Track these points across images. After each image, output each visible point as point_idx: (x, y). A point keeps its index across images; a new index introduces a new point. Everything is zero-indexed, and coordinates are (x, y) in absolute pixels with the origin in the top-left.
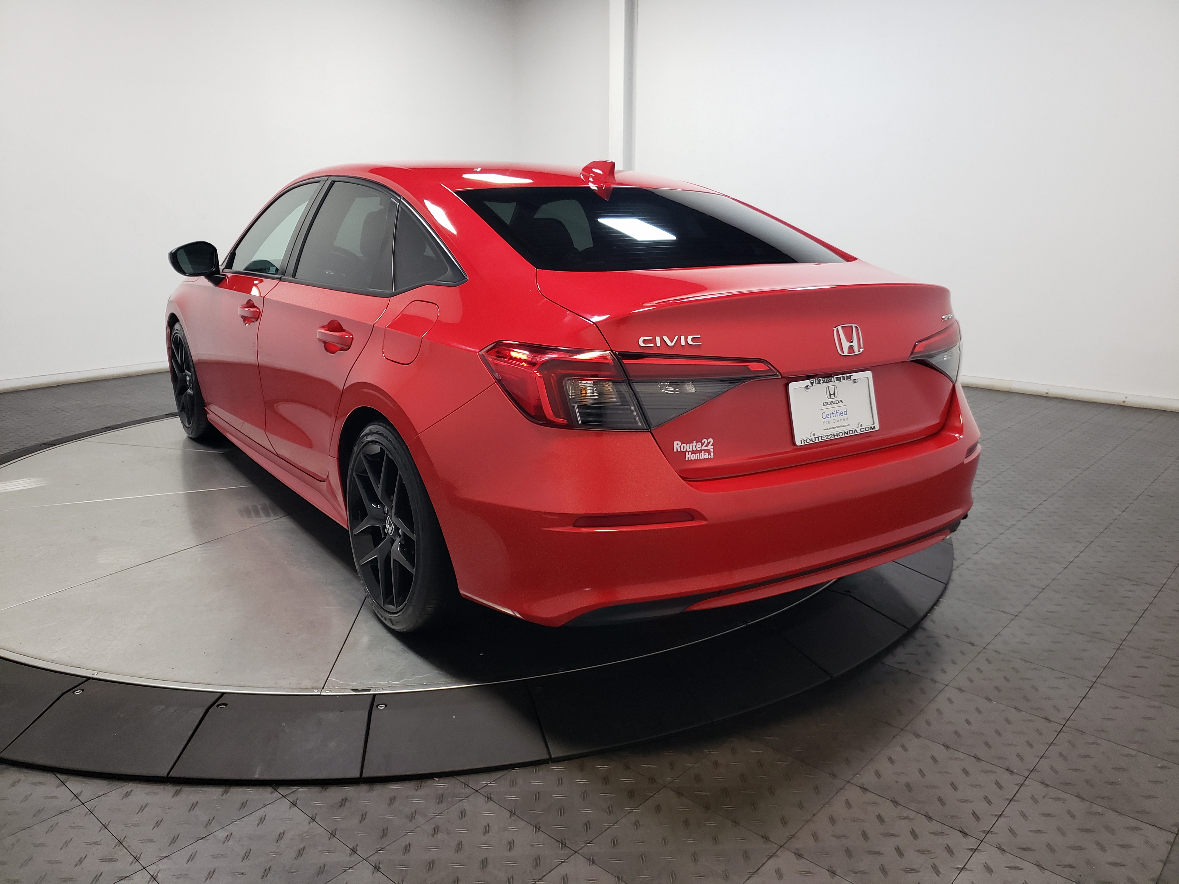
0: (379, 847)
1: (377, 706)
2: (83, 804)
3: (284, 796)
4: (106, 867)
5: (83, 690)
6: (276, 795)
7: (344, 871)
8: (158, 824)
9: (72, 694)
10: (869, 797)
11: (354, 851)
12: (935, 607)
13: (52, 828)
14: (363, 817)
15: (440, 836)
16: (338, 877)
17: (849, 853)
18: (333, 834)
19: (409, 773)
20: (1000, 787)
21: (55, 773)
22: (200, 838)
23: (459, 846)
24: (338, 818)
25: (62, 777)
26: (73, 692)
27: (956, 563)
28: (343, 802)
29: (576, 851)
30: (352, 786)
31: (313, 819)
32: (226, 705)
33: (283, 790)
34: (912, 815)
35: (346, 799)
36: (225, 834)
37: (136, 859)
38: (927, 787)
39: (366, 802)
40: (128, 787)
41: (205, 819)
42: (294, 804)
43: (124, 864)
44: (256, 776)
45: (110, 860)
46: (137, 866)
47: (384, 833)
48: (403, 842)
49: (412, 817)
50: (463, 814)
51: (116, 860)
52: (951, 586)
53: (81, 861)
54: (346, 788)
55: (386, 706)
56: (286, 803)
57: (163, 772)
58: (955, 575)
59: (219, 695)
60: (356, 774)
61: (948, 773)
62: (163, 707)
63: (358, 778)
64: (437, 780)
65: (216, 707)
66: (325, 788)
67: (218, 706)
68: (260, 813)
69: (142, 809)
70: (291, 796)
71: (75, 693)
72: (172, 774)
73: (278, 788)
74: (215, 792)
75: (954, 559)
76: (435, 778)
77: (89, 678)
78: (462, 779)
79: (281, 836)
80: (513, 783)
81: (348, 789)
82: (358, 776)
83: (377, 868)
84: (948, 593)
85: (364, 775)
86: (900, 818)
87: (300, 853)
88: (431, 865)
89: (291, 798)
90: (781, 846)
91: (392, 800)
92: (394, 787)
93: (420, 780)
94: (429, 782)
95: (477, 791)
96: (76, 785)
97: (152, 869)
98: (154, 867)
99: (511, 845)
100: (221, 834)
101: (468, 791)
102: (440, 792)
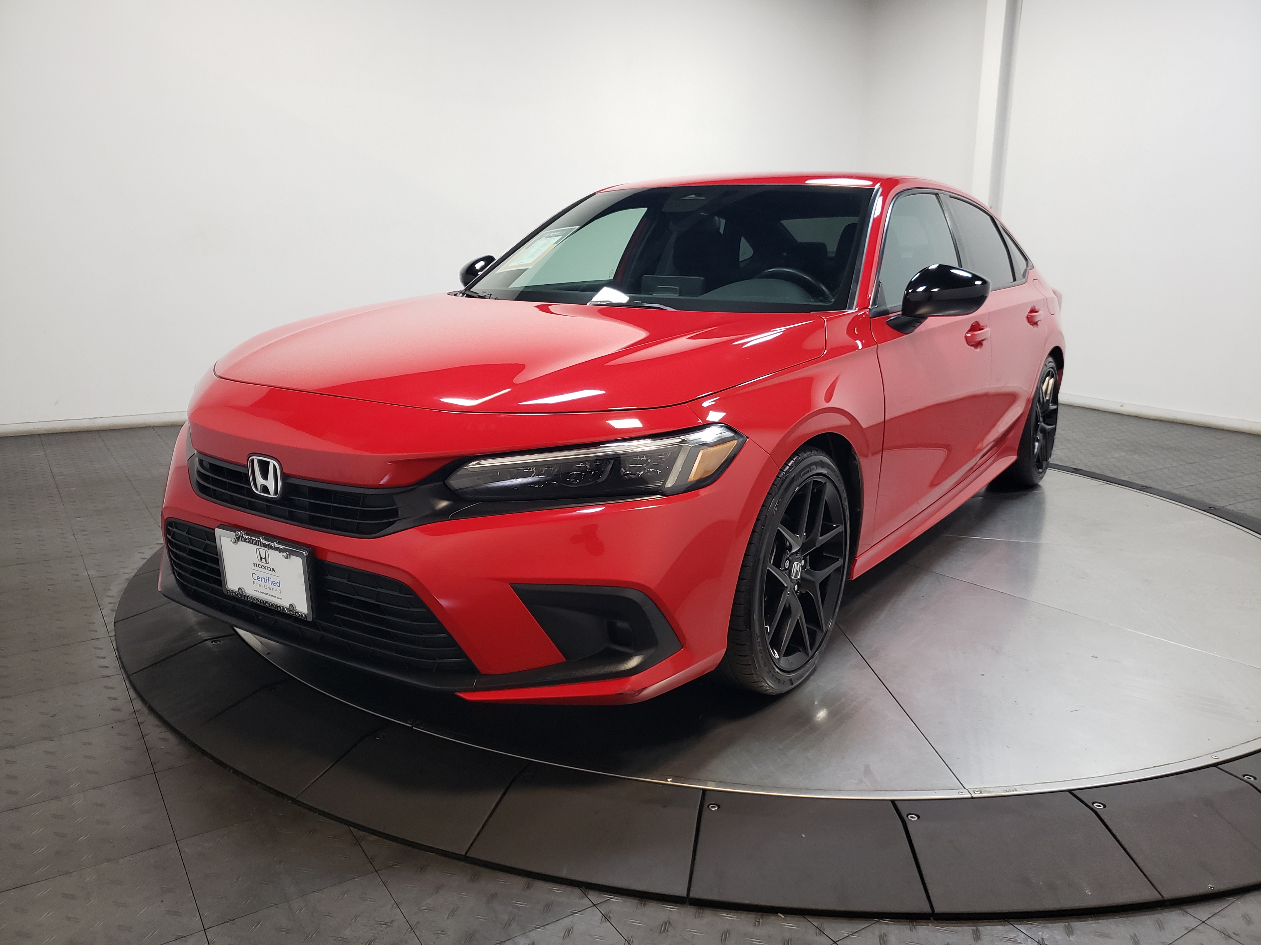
1: (709, 806)
2: (376, 871)
3: (595, 905)
5: (385, 735)
6: (585, 901)
8: (453, 914)
13: (344, 894)
19: (747, 902)
21: (352, 828)
25: (358, 834)
26: (375, 736)
28: (666, 925)
30: (676, 906)
32: (533, 776)
33: (595, 897)
35: (670, 923)
39: (694, 931)
40: (424, 858)
41: (506, 917)
42: (606, 917)
44: (564, 872)
54: (669, 907)
55: (719, 807)
56: (597, 914)
57: (461, 848)
59: (527, 763)
60: (681, 891)
63: (683, 897)
64: (783, 917)
66: (643, 902)
67: (525, 775)
68: (566, 922)
70: (603, 905)
72: (471, 853)
73: (588, 893)
74: (516, 884)
76: (779, 914)
78: (816, 922)
81: (671, 909)
82: (685, 895)
85: (692, 895)
89: (604, 908)
91: (725, 935)
92: (729, 917)
93: (761, 913)
94: (772, 919)
96: (371, 845)
102: (787, 935)
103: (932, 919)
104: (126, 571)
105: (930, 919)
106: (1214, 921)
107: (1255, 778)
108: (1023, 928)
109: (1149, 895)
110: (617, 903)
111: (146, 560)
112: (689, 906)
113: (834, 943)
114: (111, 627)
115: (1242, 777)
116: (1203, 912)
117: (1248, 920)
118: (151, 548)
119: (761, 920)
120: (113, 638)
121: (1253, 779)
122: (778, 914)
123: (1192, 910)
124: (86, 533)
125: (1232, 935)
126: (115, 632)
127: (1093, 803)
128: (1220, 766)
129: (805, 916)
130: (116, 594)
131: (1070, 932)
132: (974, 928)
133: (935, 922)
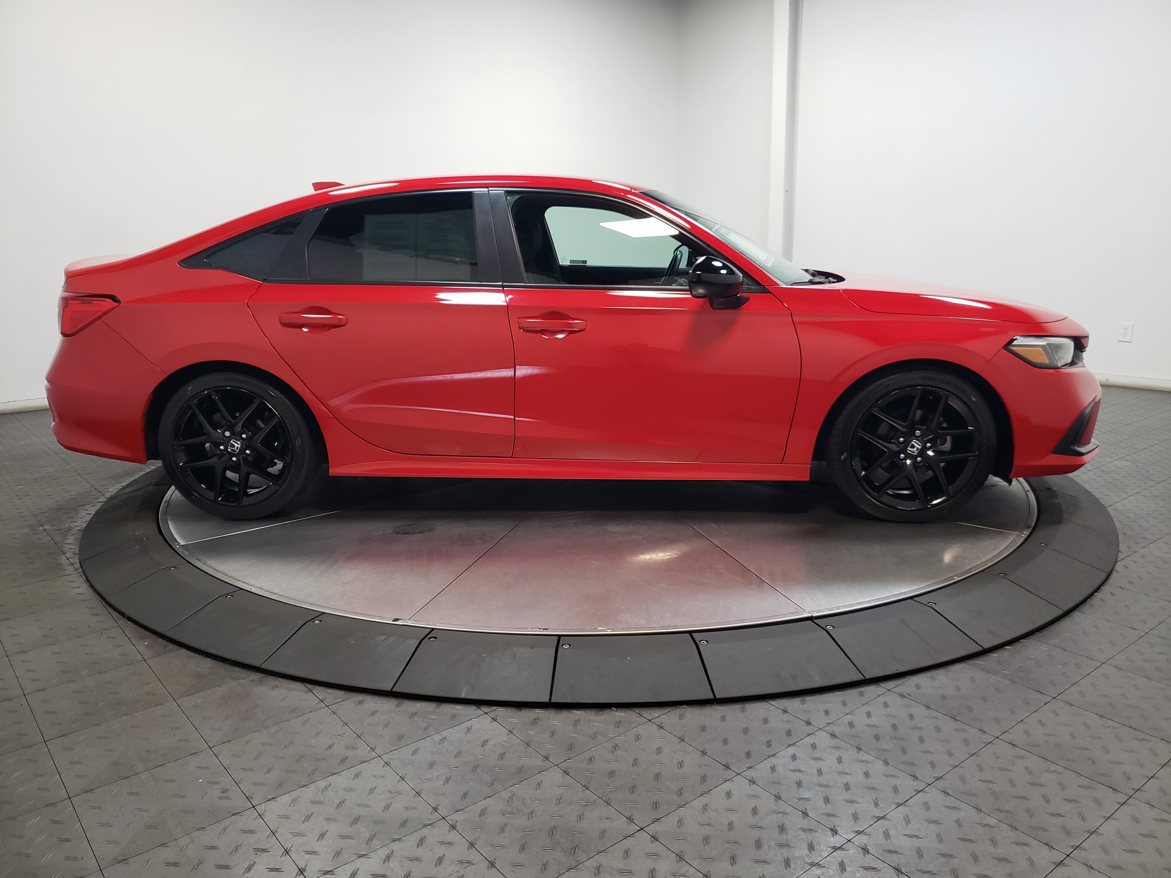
0: (567, 757)
1: (562, 646)
2: (327, 706)
3: (486, 713)
4: (349, 753)
5: (320, 621)
6: (479, 712)
7: (539, 772)
8: (386, 725)
9: (312, 623)
10: (1019, 752)
11: (546, 758)
12: (1096, 594)
13: (306, 722)
14: (553, 733)
15: (619, 753)
16: (535, 777)
17: (996, 796)
18: (528, 745)
19: (590, 701)
20: (1155, 754)
21: (304, 683)
22: (420, 739)
23: (635, 762)
24: (532, 733)
25: (310, 686)
26: (313, 622)
27: (1121, 556)
28: (536, 721)
29: (739, 773)
30: (543, 709)
31: (511, 732)
32: (436, 638)
33: (485, 709)
34: (1060, 770)
35: (538, 719)
36: (441, 737)
37: (373, 749)
38: (1078, 748)
39: (555, 722)
40: (361, 697)
41: (424, 725)
42: (494, 720)
43: (363, 751)
44: (463, 696)
45: (353, 748)
46: (373, 754)
47: (571, 747)
48: (588, 755)
49: (594, 737)
50: (638, 737)
51: (357, 748)
52: (1114, 575)
53: (330, 747)
54: (537, 711)
55: (570, 645)
56: (488, 719)
57: (387, 686)
58: (1119, 566)
59: (430, 630)
60: (544, 698)
61: (1100, 738)
62: (384, 637)
63: (548, 703)
65: (428, 639)
66: (520, 709)
67: (429, 638)
68: (467, 724)
69: (373, 713)
70: (492, 713)
71: (314, 622)
72: (395, 690)
73: (481, 707)
74: (429, 707)
75: (1119, 551)
76: (613, 708)
77: (324, 613)
78: (637, 710)
79: (485, 743)
80: (681, 717)
82: (548, 700)
83: (566, 773)
84: (1111, 581)
85: (552, 701)
86: (1047, 771)
87: (502, 756)
88: (612, 774)
89: (492, 715)
90: (930, 785)
91: (576, 722)
92: (578, 712)
93: (600, 708)
94: (607, 711)
95: (650, 720)
96: (320, 692)
97: (386, 757)
98: (386, 756)
99: (681, 764)
100: (437, 738)
101: (642, 720)
102: (618, 719)
103: (714, 703)
104: (76, 524)
105: (713, 703)
106: (896, 690)
107: (935, 604)
108: (774, 703)
109: (857, 677)
110: (501, 711)
111: (92, 515)
112: (551, 709)
113: (648, 720)
114: (77, 565)
115: (927, 604)
116: (890, 684)
117: (918, 687)
118: (93, 506)
119: (600, 712)
120: (82, 573)
121: (934, 604)
122: (611, 708)
123: (883, 685)
124: (30, 497)
125: (907, 696)
126: (82, 569)
127: (826, 626)
128: (914, 599)
129: (631, 708)
130: (73, 542)
131: (803, 702)
132: (742, 706)
133: (717, 704)
